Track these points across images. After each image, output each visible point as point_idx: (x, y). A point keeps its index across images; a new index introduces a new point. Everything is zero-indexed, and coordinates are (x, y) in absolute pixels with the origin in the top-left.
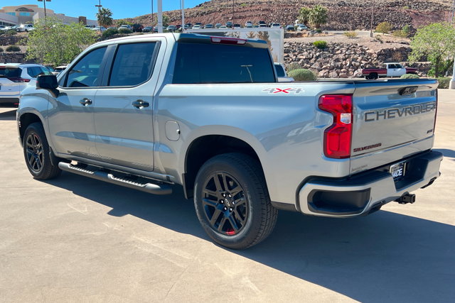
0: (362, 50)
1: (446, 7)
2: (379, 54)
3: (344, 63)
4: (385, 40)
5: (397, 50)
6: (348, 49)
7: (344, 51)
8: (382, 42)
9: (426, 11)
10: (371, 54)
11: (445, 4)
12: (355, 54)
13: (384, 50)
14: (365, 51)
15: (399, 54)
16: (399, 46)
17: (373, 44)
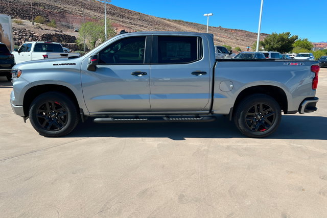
0: (31, 33)
1: (66, 10)
2: (43, 37)
3: (20, 41)
4: (44, 28)
5: (54, 35)
6: (20, 32)
7: (18, 33)
8: (42, 29)
9: (55, 11)
10: (37, 37)
11: (65, 9)
12: (26, 35)
13: (46, 35)
14: (32, 34)
15: (55, 38)
16: (54, 33)
17: (37, 30)
